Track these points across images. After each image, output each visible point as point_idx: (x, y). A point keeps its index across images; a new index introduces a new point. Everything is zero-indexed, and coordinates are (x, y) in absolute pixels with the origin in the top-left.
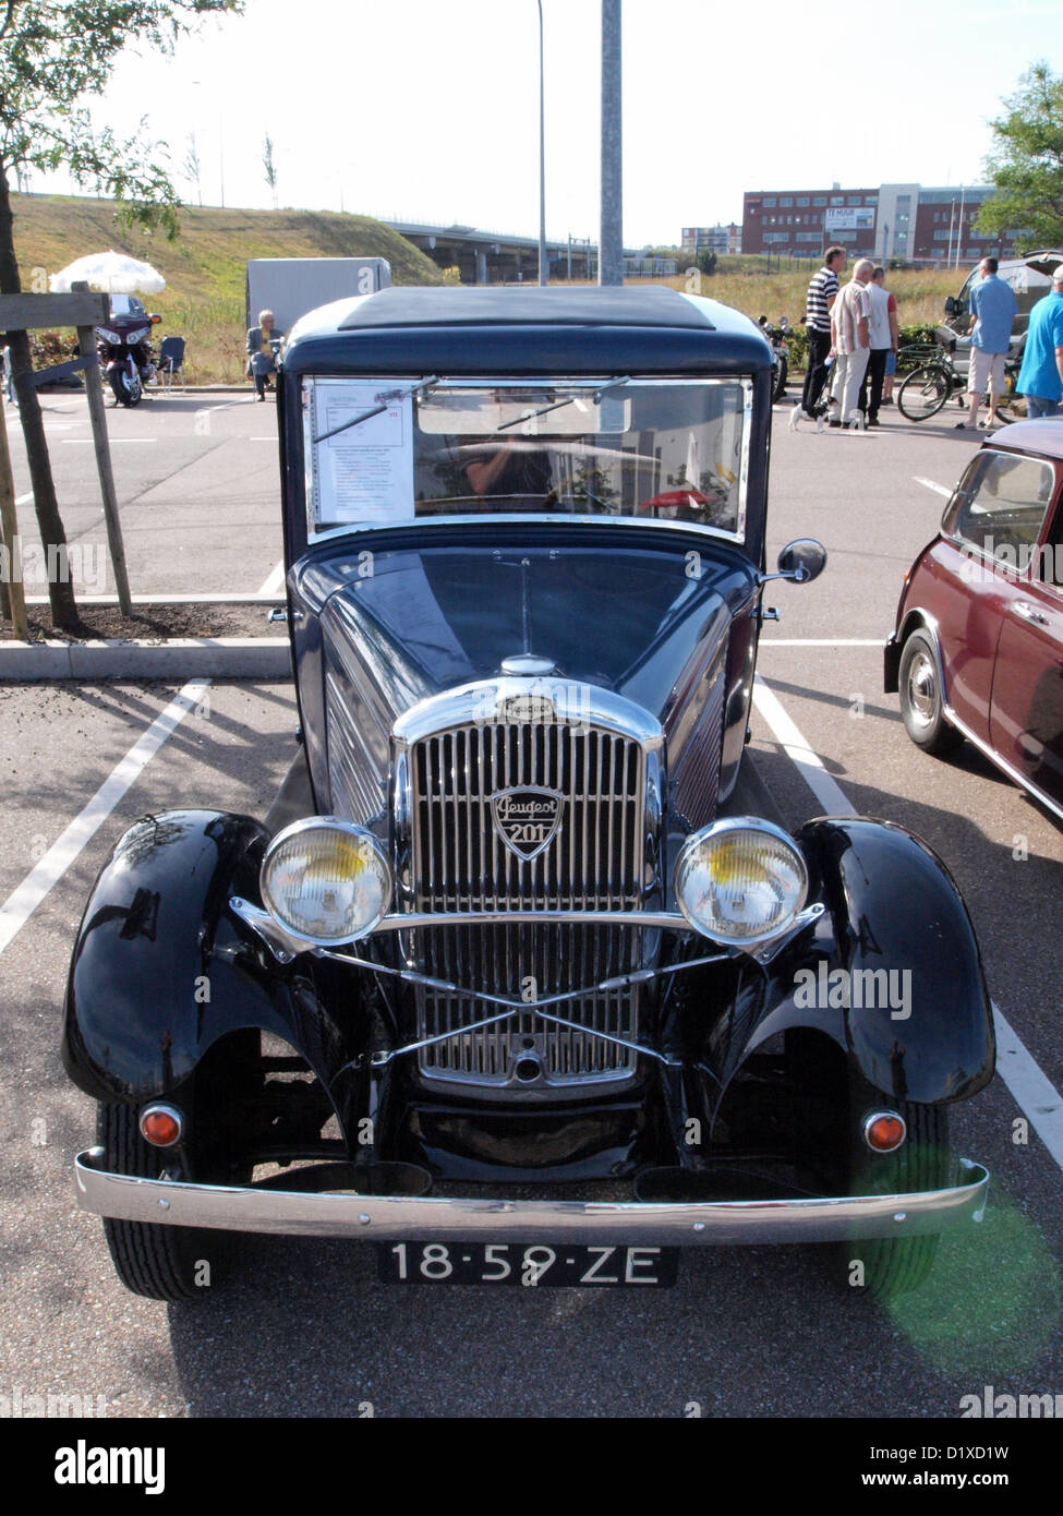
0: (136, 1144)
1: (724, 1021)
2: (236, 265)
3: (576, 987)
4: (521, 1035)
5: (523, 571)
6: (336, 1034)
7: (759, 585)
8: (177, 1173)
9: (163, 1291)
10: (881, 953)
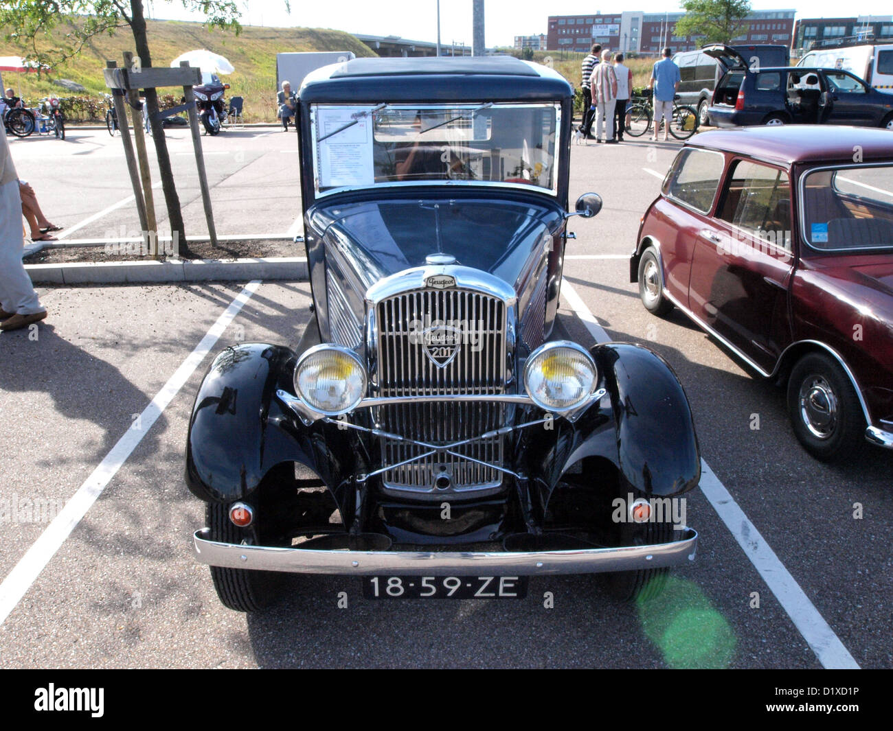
0: (227, 525)
1: (551, 455)
2: (270, 58)
3: (469, 437)
4: (439, 463)
5: (436, 211)
6: (337, 465)
7: (565, 219)
8: (251, 541)
9: (244, 607)
10: (637, 415)
